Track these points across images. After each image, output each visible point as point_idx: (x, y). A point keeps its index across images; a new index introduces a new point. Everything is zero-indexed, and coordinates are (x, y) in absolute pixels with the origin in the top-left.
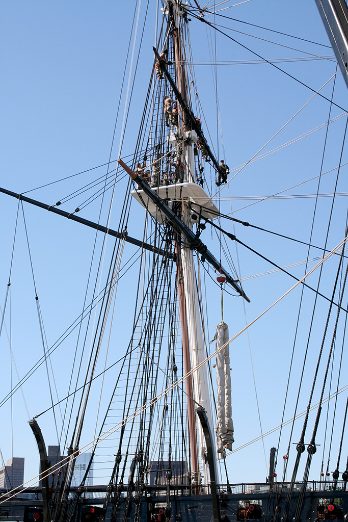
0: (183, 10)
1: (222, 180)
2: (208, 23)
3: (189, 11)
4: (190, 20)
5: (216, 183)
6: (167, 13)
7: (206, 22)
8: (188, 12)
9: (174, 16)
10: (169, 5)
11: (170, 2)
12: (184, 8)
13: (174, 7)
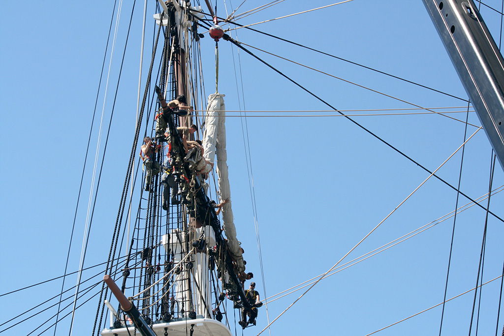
0: (192, 19)
1: (248, 318)
2: (236, 43)
3: (202, 20)
4: (202, 36)
5: (240, 323)
6: (165, 22)
7: (232, 41)
8: (200, 22)
9: (176, 28)
10: (169, 10)
11: (170, 5)
12: (194, 16)
13: (178, 14)
